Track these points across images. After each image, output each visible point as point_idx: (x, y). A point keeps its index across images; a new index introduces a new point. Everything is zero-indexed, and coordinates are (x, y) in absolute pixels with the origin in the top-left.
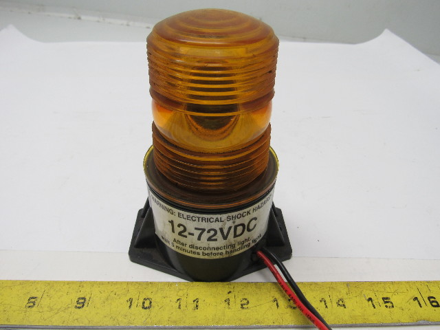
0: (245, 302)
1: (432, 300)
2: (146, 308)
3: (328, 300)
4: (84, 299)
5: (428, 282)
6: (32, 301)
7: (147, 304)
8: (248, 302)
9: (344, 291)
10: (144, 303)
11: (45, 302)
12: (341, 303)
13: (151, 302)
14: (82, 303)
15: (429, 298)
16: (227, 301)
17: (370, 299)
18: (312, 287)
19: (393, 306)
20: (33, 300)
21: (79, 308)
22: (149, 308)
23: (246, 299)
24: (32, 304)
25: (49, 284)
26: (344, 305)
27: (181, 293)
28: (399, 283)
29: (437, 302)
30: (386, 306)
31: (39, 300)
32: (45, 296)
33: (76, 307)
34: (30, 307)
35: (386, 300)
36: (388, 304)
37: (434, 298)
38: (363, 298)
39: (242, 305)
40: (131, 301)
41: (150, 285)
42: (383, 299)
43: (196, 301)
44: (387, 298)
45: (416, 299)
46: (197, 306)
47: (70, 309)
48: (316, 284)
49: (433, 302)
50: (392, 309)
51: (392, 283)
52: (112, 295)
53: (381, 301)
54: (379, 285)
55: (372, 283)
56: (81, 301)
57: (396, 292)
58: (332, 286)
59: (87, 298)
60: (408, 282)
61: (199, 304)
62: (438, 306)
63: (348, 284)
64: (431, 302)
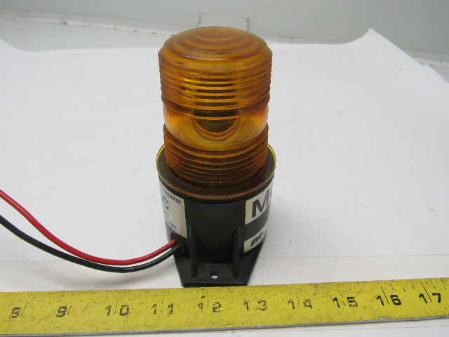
0: (217, 305)
1: (394, 298)
2: (123, 315)
3: (295, 301)
4: (65, 308)
5: (392, 281)
6: (16, 312)
7: (124, 311)
8: (220, 306)
9: (311, 291)
10: (121, 310)
11: (28, 312)
12: (307, 303)
13: (128, 309)
14: (63, 311)
15: (392, 296)
16: (201, 305)
17: (336, 299)
18: (282, 289)
19: (357, 305)
20: (17, 310)
21: (60, 316)
22: (126, 314)
23: (218, 303)
24: (15, 315)
25: (32, 295)
26: (310, 306)
27: (157, 299)
28: (365, 282)
29: (399, 300)
30: (350, 305)
31: (22, 310)
32: (28, 306)
33: (57, 316)
34: (13, 317)
35: (350, 300)
36: (353, 304)
37: (397, 296)
38: (329, 298)
39: (214, 308)
40: (109, 308)
41: (128, 293)
42: (348, 298)
43: (171, 306)
44: (351, 298)
45: (379, 297)
46: (172, 311)
47: (51, 318)
48: (285, 286)
49: (396, 300)
50: (356, 308)
51: (358, 283)
52: (92, 303)
53: (346, 300)
54: (345, 286)
55: (339, 284)
56: (62, 310)
57: (360, 292)
58: (301, 288)
59: (68, 307)
60: (373, 282)
61: (174, 309)
62: (400, 304)
63: (315, 286)
64: (393, 301)
